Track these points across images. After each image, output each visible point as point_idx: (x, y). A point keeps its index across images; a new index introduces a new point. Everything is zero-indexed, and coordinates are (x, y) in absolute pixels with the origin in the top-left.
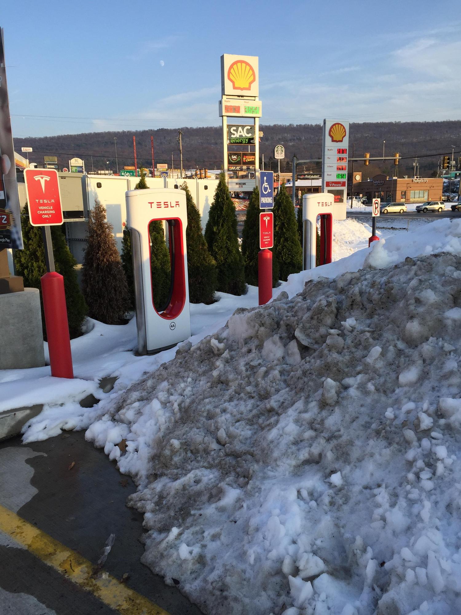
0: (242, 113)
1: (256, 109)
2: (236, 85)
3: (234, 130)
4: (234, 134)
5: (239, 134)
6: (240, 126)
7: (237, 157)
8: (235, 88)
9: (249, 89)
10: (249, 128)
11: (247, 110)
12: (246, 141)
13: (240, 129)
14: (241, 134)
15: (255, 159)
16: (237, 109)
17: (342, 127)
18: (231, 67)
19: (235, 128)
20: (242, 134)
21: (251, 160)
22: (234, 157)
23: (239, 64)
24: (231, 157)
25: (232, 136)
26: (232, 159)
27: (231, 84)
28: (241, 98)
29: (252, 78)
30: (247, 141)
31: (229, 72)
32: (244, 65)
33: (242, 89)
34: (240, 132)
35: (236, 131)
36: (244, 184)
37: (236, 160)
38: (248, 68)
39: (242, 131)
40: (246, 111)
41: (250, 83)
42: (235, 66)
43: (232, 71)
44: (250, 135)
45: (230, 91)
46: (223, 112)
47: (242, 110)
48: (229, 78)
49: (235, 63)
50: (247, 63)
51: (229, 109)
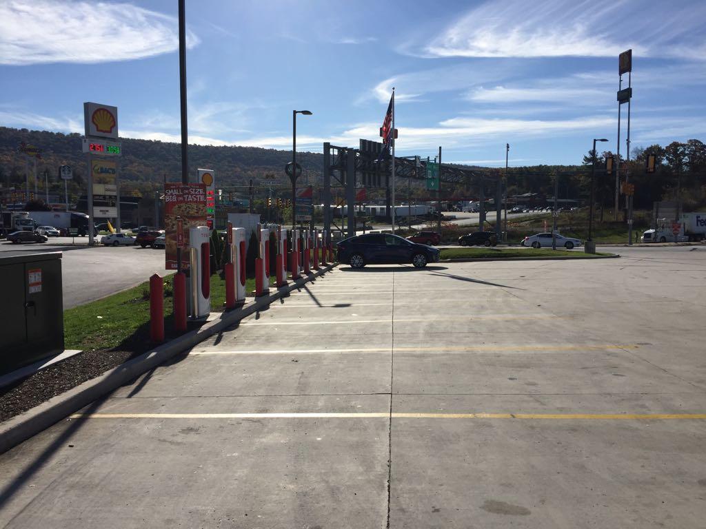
2: (99, 128)
9: (110, 132)
16: (100, 148)
17: (210, 176)
18: (95, 113)
23: (101, 112)
27: (95, 127)
28: (103, 138)
29: (113, 124)
31: (93, 117)
32: (106, 112)
33: (105, 132)
36: (107, 211)
38: (109, 115)
40: (108, 150)
41: (111, 128)
42: (98, 113)
43: (95, 116)
45: (94, 132)
46: (86, 149)
47: (105, 149)
48: (93, 122)
49: (99, 110)
50: (108, 112)
51: (93, 147)
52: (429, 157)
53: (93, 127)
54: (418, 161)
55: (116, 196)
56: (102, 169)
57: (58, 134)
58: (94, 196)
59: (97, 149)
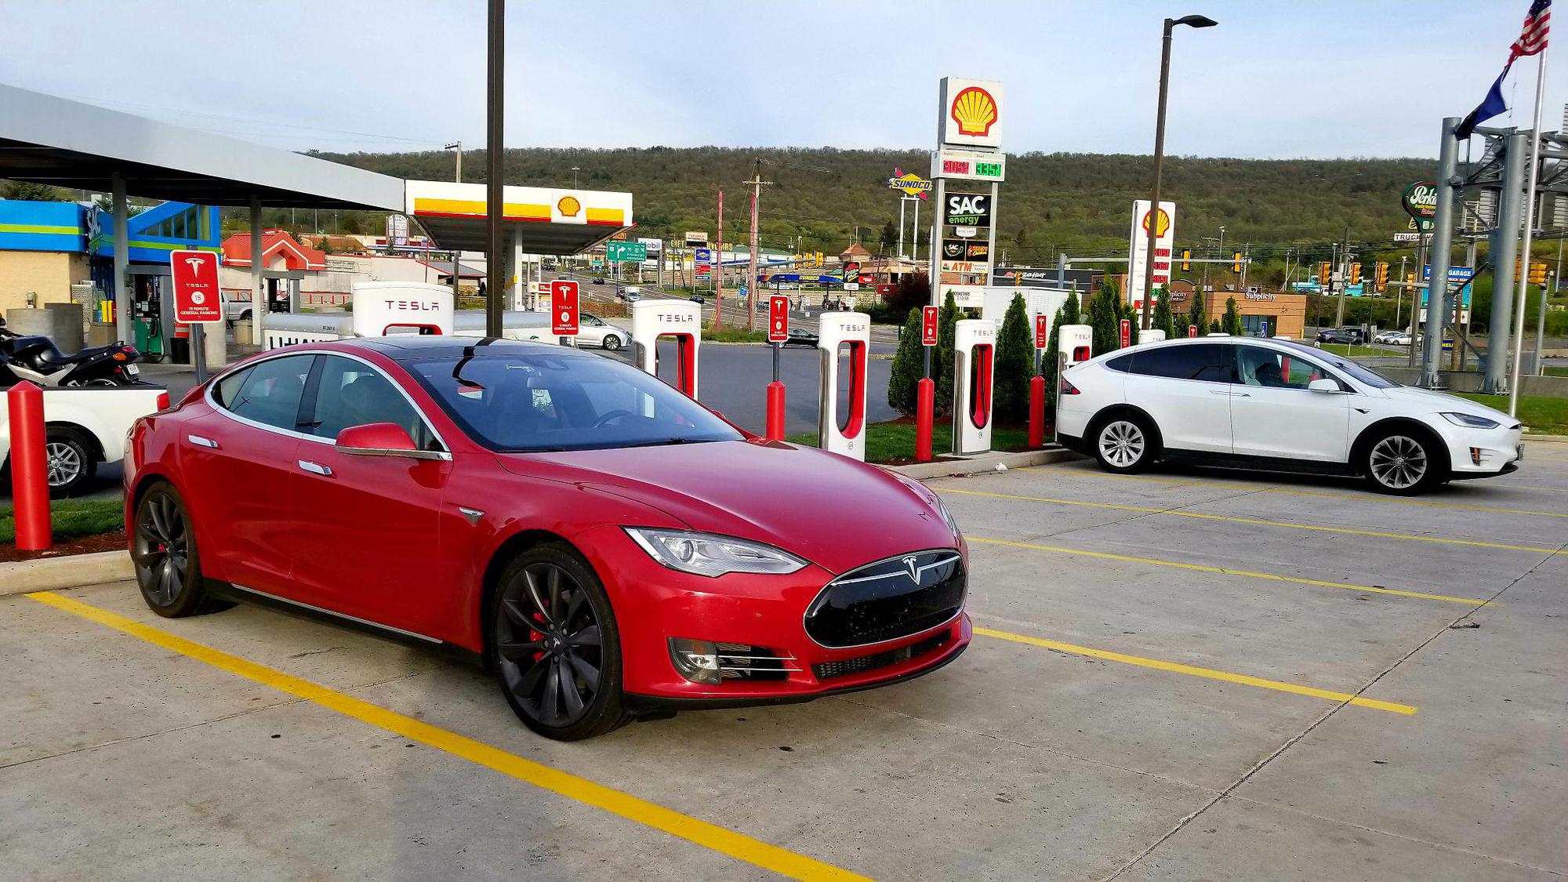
0: (972, 175)
1: (995, 167)
2: (964, 128)
3: (955, 202)
4: (955, 209)
5: (964, 208)
6: (966, 195)
7: (959, 247)
8: (962, 132)
9: (986, 134)
10: (981, 198)
11: (980, 169)
12: (975, 221)
13: (966, 200)
14: (966, 209)
15: (988, 252)
16: (963, 167)
17: (1164, 215)
18: (959, 97)
19: (957, 199)
20: (969, 208)
21: (981, 253)
22: (954, 247)
23: (971, 94)
24: (948, 247)
25: (952, 212)
26: (949, 251)
27: (957, 125)
28: (970, 148)
29: (991, 117)
30: (977, 221)
31: (955, 106)
32: (979, 94)
33: (974, 134)
34: (966, 206)
35: (960, 203)
36: (968, 293)
37: (955, 253)
38: (986, 99)
39: (969, 204)
40: (978, 171)
41: (988, 125)
42: (964, 97)
43: (959, 104)
44: (982, 210)
45: (953, 135)
46: (937, 170)
47: (972, 169)
48: (953, 116)
49: (966, 91)
50: (985, 92)
51: (949, 166)
53: (952, 127)
59: (958, 170)
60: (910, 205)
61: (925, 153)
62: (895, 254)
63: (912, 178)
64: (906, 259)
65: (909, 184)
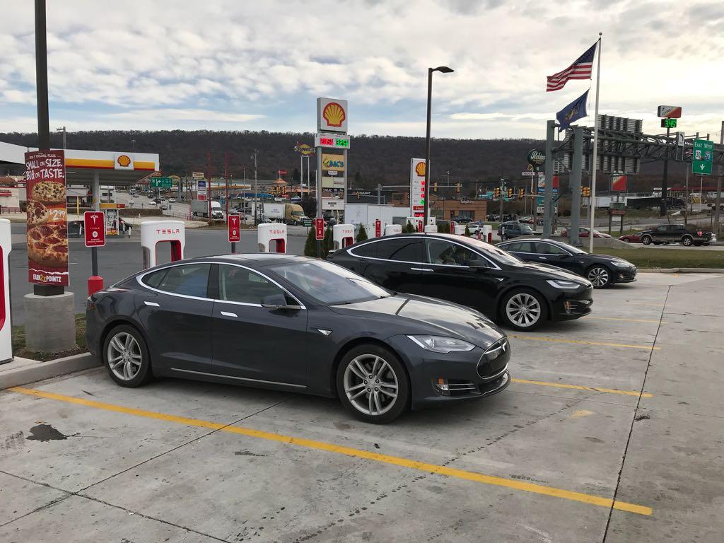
0: (334, 146)
1: (345, 142)
2: (330, 122)
8: (329, 124)
9: (340, 125)
11: (338, 143)
16: (330, 142)
18: (326, 107)
23: (332, 106)
27: (326, 121)
28: (333, 133)
29: (342, 118)
31: (325, 112)
32: (336, 106)
33: (335, 126)
36: (335, 203)
38: (339, 109)
41: (341, 122)
42: (329, 107)
43: (327, 111)
45: (324, 126)
46: (317, 143)
47: (335, 142)
48: (324, 117)
49: (330, 105)
50: (339, 106)
51: (323, 141)
52: (698, 133)
53: (324, 122)
54: (680, 139)
55: (343, 189)
56: (331, 162)
57: (280, 133)
58: (323, 188)
59: (328, 143)
60: (305, 160)
61: (311, 135)
62: (299, 183)
63: (305, 146)
64: (305, 185)
65: (304, 149)
